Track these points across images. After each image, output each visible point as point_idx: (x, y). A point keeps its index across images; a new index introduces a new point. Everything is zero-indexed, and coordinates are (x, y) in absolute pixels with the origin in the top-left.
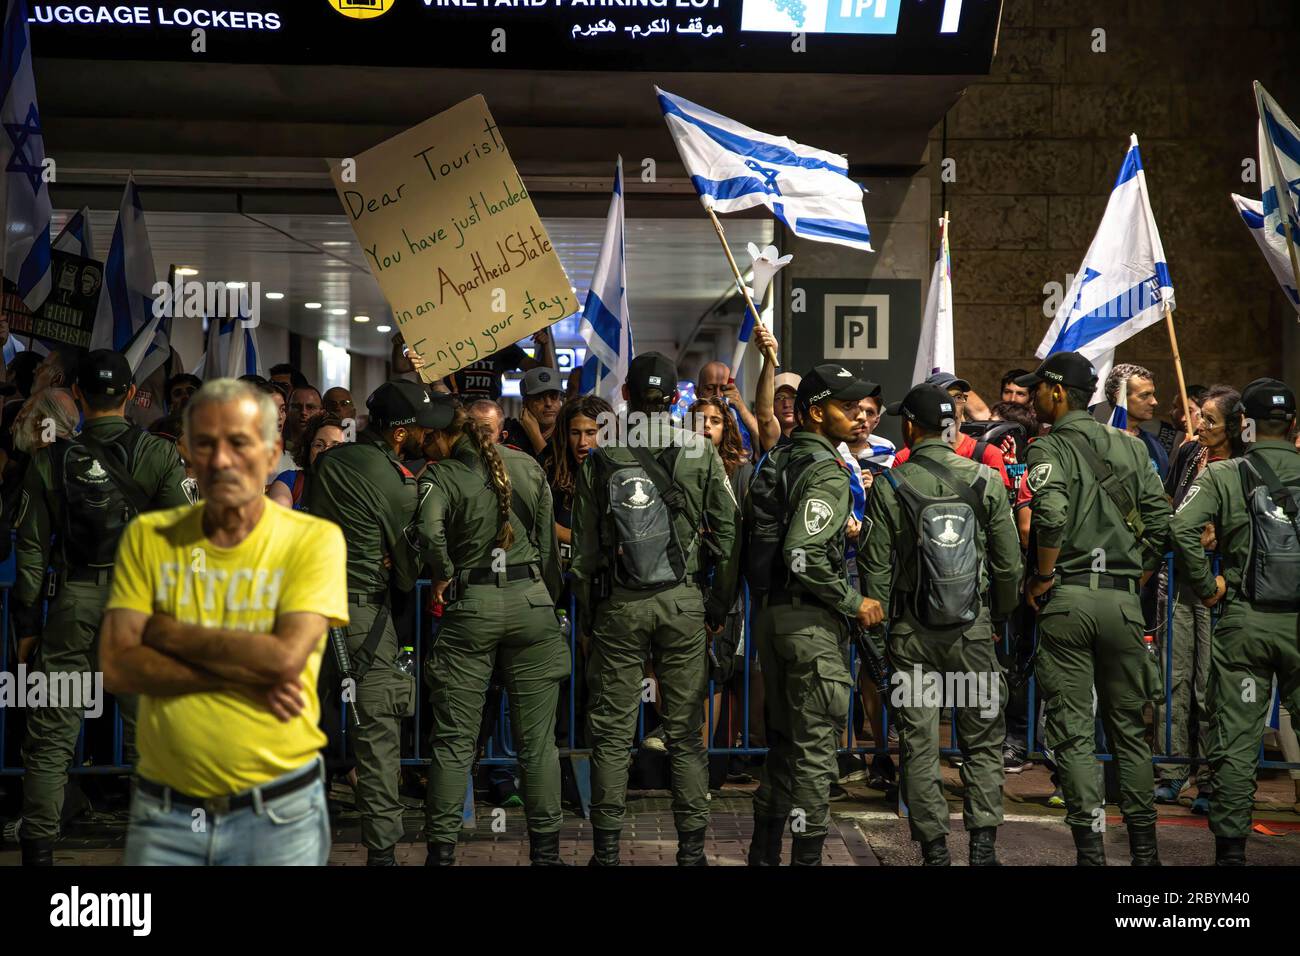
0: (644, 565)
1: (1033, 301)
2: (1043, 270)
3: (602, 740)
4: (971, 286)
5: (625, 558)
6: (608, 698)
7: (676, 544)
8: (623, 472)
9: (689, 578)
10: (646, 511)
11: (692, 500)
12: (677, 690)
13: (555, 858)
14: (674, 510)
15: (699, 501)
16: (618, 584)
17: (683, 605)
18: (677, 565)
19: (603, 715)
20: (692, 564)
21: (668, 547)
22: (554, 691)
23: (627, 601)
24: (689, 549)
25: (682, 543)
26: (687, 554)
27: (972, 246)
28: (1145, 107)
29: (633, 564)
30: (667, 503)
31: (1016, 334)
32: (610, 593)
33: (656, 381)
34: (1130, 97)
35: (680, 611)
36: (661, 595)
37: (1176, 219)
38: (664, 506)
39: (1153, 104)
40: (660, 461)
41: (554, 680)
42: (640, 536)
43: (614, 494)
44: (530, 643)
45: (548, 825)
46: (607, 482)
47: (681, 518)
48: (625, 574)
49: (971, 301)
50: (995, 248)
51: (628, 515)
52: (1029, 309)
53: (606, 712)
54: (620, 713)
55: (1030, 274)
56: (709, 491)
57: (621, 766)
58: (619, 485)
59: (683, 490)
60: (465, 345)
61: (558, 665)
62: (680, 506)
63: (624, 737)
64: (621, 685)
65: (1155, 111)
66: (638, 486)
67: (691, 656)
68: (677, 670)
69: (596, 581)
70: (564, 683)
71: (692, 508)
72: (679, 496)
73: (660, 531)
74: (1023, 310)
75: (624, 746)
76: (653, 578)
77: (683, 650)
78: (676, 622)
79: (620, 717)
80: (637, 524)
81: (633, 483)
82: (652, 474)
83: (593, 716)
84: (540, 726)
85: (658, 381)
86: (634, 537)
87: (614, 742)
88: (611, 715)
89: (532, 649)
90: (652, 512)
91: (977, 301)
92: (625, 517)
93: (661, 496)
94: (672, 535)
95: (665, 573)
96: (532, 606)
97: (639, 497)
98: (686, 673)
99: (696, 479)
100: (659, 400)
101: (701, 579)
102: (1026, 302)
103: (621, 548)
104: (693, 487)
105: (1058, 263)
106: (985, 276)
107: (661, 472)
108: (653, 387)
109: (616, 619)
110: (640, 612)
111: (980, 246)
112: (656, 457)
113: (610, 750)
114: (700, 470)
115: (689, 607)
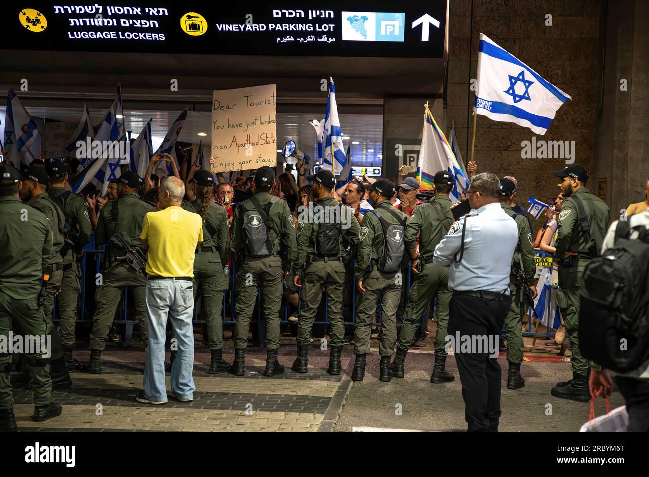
0: (256, 249)
1: (504, 149)
2: (509, 136)
3: (239, 314)
4: (479, 142)
5: (249, 246)
6: (242, 298)
7: (269, 241)
8: (249, 212)
9: (275, 254)
10: (257, 228)
11: (276, 224)
12: (269, 296)
13: (220, 360)
14: (269, 228)
15: (279, 224)
16: (247, 255)
17: (271, 264)
18: (269, 249)
19: (240, 304)
20: (277, 248)
21: (266, 242)
22: (222, 295)
23: (250, 261)
24: (275, 243)
25: (272, 241)
26: (274, 245)
27: (480, 127)
28: (552, 71)
29: (252, 248)
30: (266, 225)
31: (497, 162)
32: (244, 258)
33: (265, 179)
34: (546, 67)
35: (270, 266)
36: (263, 260)
37: (564, 116)
38: (265, 226)
39: (555, 70)
40: (264, 209)
41: (221, 291)
42: (255, 237)
43: (245, 221)
44: (210, 277)
45: (216, 347)
46: (243, 215)
47: (272, 231)
48: (249, 252)
49: (479, 149)
50: (489, 127)
51: (250, 229)
52: (503, 152)
53: (242, 304)
54: (246, 304)
55: (503, 138)
56: (282, 221)
57: (246, 324)
58: (248, 217)
59: (272, 220)
60: (231, 165)
61: (222, 286)
62: (271, 226)
63: (248, 313)
64: (247, 293)
65: (556, 72)
66: (255, 217)
67: (274, 283)
68: (269, 288)
69: (240, 254)
70: (227, 293)
71: (276, 228)
72: (271, 223)
73: (263, 236)
74: (500, 153)
75: (248, 317)
76: (259, 254)
77: (272, 281)
78: (269, 270)
79: (246, 306)
80: (253, 233)
81: (253, 217)
82: (260, 213)
83: (237, 305)
84: (213, 309)
85: (266, 179)
86: (252, 238)
87: (244, 315)
88: (243, 304)
89: (210, 279)
90: (260, 229)
91: (481, 149)
92: (249, 230)
93: (264, 222)
94: (268, 237)
95: (264, 251)
96: (210, 262)
97: (255, 222)
98: (272, 289)
99: (278, 216)
100: (266, 187)
101: (280, 254)
102: (501, 149)
103: (247, 242)
104: (276, 219)
105: (515, 134)
106: (485, 138)
107: (265, 213)
108: (264, 181)
109: (246, 268)
110: (255, 266)
111: (483, 127)
112: (263, 207)
113: (242, 318)
114: (279, 213)
115: (274, 265)
